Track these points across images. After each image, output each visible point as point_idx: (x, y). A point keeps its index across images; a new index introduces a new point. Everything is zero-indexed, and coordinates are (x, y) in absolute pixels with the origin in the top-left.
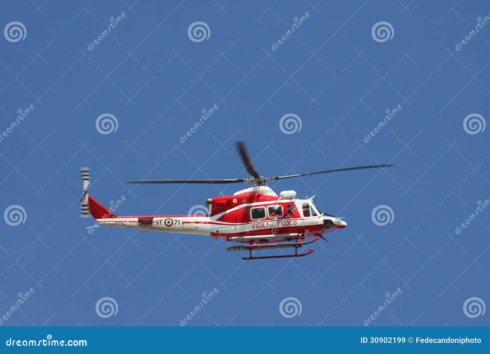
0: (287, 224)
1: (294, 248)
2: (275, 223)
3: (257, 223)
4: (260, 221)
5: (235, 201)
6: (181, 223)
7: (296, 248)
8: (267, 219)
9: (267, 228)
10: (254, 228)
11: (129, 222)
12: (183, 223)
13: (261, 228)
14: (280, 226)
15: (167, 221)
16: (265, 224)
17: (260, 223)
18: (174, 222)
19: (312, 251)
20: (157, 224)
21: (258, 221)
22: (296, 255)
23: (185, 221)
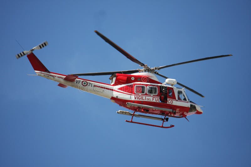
0: (156, 100)
1: (162, 121)
2: (151, 98)
3: (138, 96)
4: (141, 95)
5: (133, 79)
6: (93, 85)
7: (164, 121)
8: (146, 94)
9: (145, 100)
10: (135, 99)
11: (58, 77)
12: (94, 86)
13: (140, 100)
14: (154, 101)
15: (84, 82)
16: (144, 97)
17: (141, 96)
18: (88, 84)
19: (173, 126)
20: (77, 83)
21: (140, 95)
22: (162, 127)
23: (96, 85)
